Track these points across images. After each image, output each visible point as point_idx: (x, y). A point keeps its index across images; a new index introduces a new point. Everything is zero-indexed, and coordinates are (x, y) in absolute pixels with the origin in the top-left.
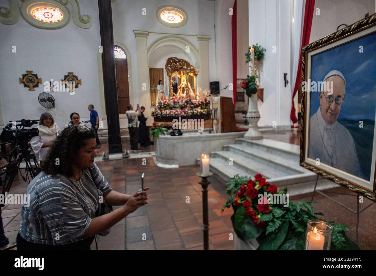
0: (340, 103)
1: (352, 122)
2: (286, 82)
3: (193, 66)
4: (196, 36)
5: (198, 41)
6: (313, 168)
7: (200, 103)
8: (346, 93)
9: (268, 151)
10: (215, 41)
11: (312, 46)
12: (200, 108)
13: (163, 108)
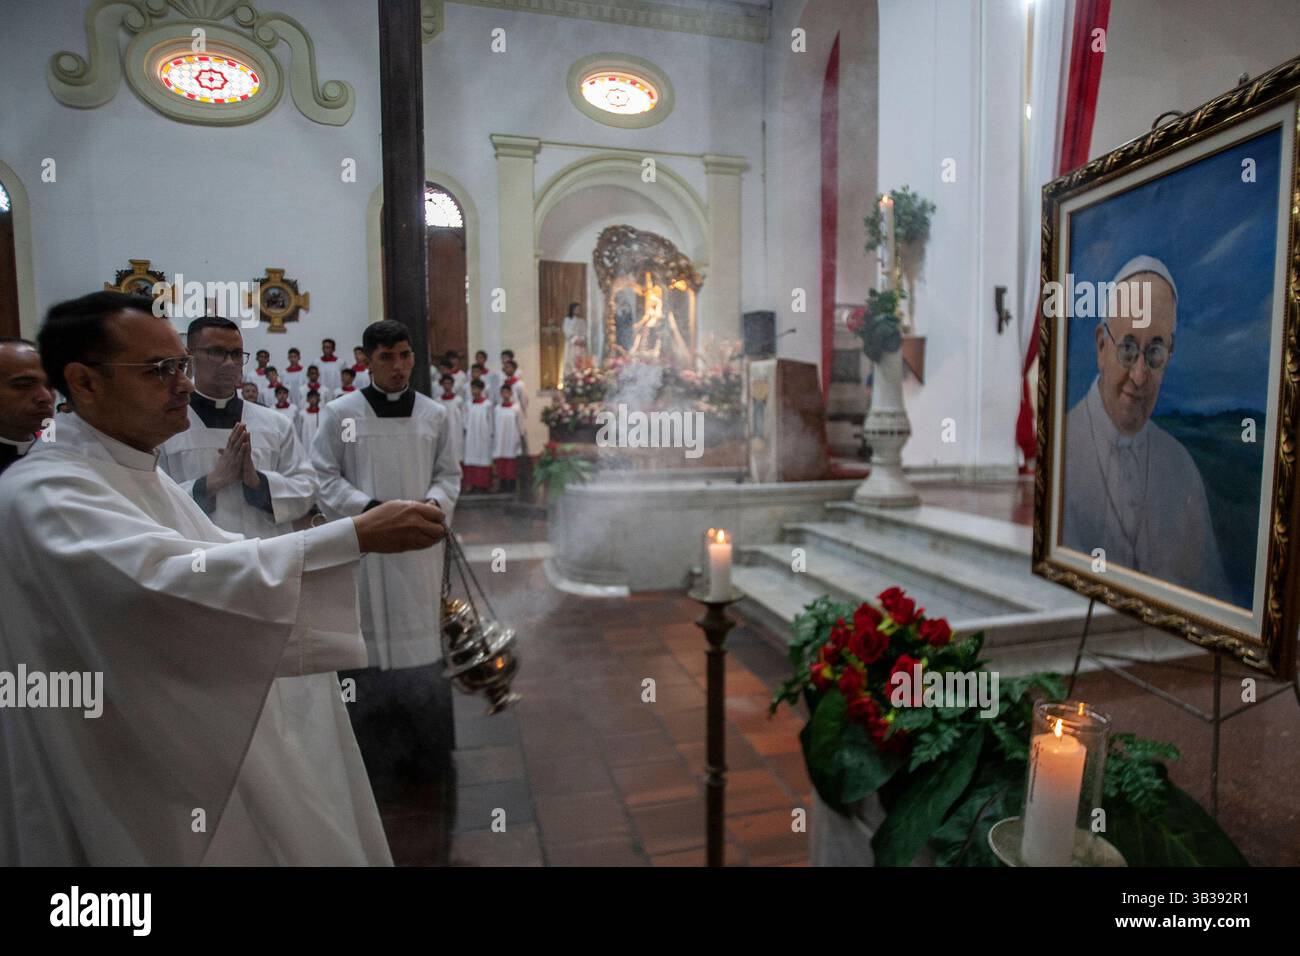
0: (1162, 361)
1: (1197, 419)
2: (1002, 317)
3: (685, 258)
4: (699, 159)
5: (707, 173)
6: (1075, 577)
7: (708, 382)
8: (1178, 327)
9: (934, 546)
10: (764, 175)
11: (1074, 180)
12: (705, 398)
13: (581, 396)
